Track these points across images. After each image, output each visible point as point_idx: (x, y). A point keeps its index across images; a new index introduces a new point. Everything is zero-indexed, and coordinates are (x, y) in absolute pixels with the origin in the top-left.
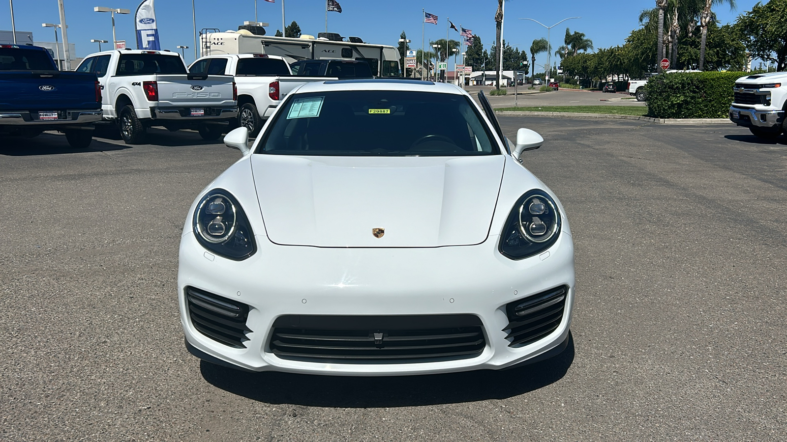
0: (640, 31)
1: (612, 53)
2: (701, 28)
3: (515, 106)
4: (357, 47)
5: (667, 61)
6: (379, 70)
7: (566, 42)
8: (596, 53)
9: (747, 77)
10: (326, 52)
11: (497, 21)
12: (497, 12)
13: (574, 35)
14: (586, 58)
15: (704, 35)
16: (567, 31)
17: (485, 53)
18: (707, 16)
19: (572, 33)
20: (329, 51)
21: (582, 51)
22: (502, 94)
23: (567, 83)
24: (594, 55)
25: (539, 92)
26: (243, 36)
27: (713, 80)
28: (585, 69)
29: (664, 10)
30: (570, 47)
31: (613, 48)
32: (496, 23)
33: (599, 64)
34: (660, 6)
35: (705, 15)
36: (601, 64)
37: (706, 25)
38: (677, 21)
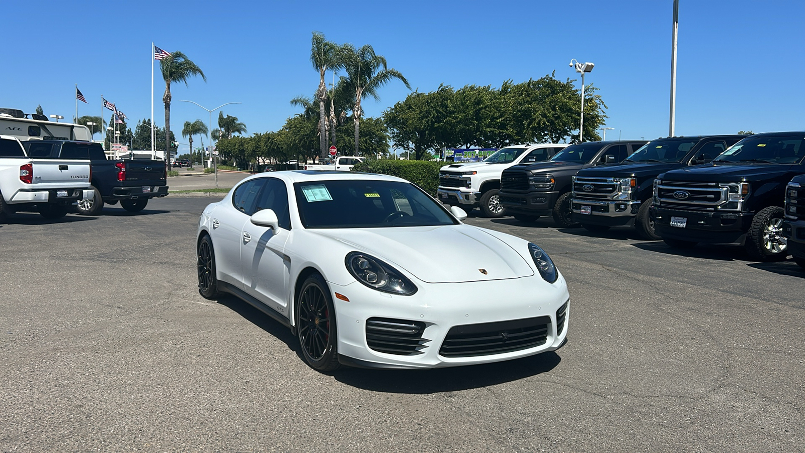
0: (295, 119)
1: (269, 138)
2: (355, 120)
3: (216, 187)
5: (335, 148)
7: (220, 125)
8: (253, 137)
9: (449, 166)
11: (165, 103)
12: (165, 94)
13: (227, 118)
14: (243, 142)
15: (357, 126)
16: (221, 115)
17: (129, 131)
18: (358, 110)
19: (225, 117)
20: (14, 129)
21: (237, 134)
22: (174, 175)
23: (224, 165)
24: (251, 139)
25: (203, 173)
27: (406, 167)
28: (242, 151)
29: (324, 102)
30: (223, 130)
31: (268, 133)
32: (164, 104)
33: (257, 148)
34: (321, 99)
35: (356, 109)
36: (259, 148)
37: (358, 118)
38: (333, 112)
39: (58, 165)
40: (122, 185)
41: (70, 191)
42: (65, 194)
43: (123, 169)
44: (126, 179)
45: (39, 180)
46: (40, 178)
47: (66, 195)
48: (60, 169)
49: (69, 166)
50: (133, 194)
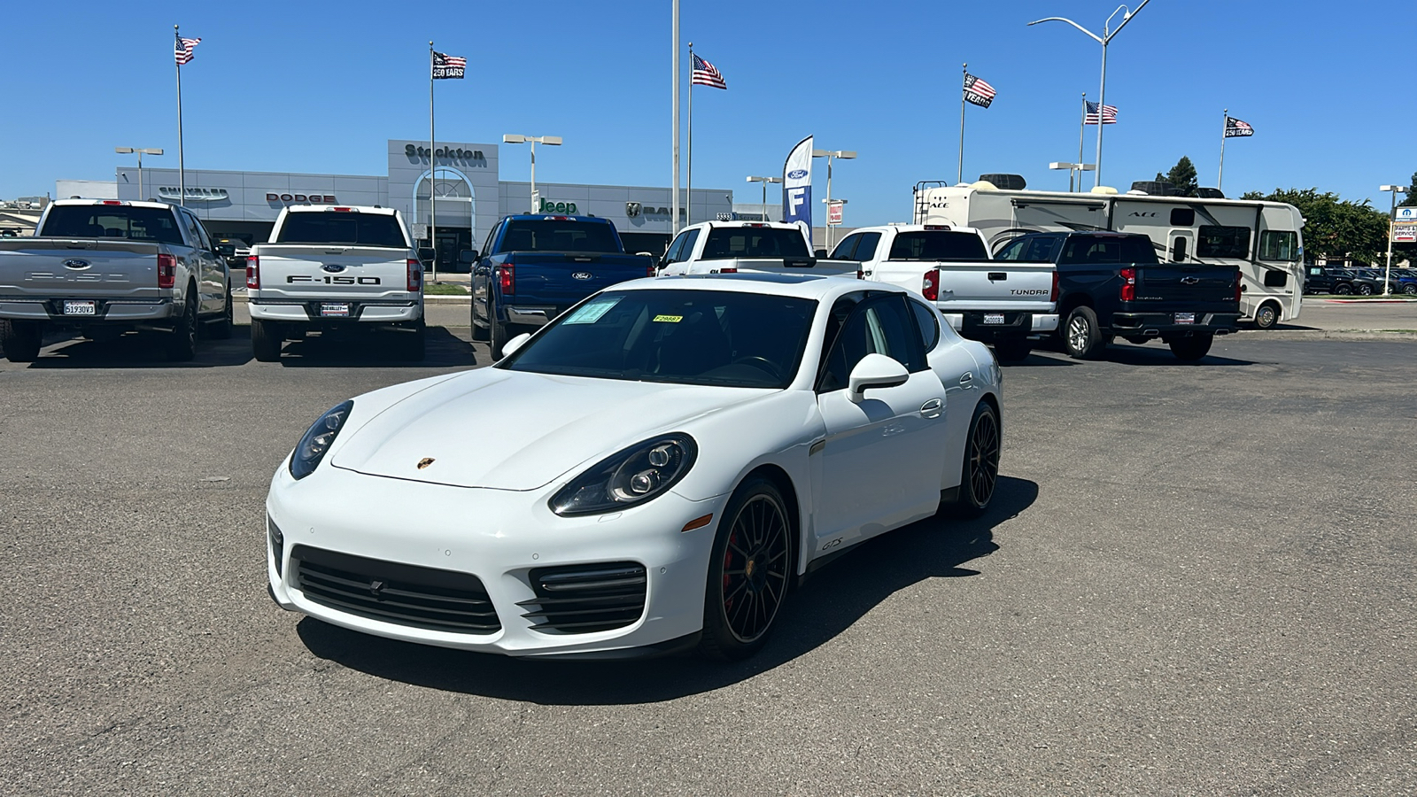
4: (1205, 207)
6: (1251, 248)
10: (1138, 215)
20: (1143, 215)
26: (979, 193)
39: (987, 272)
40: (1126, 309)
41: (1010, 314)
42: (1000, 319)
43: (1131, 281)
44: (1135, 297)
45: (950, 295)
46: (951, 292)
47: (1002, 321)
48: (989, 278)
49: (1008, 273)
50: (1146, 326)
